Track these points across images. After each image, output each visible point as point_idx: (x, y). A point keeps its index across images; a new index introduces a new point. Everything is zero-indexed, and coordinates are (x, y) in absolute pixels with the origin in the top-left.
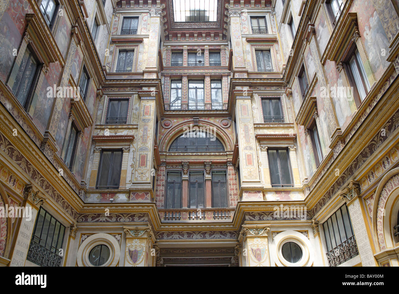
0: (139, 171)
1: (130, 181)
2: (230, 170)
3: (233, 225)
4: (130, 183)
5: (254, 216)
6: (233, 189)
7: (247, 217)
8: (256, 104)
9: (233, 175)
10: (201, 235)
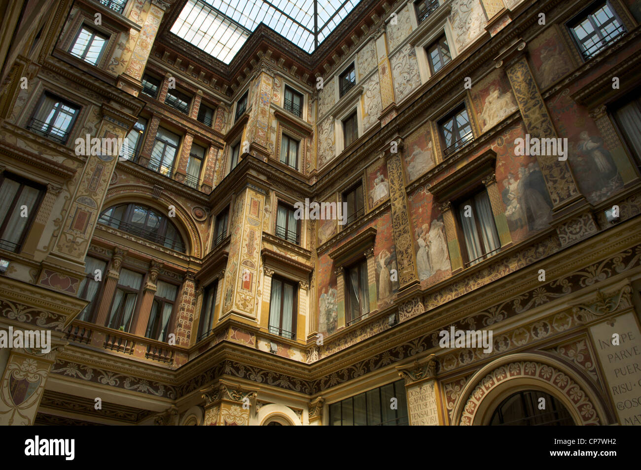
0: (69, 237)
1: (45, 248)
2: (188, 286)
3: (175, 376)
4: (46, 252)
5: (237, 369)
6: (186, 318)
7: (228, 369)
8: (270, 205)
9: (191, 295)
10: (117, 380)
